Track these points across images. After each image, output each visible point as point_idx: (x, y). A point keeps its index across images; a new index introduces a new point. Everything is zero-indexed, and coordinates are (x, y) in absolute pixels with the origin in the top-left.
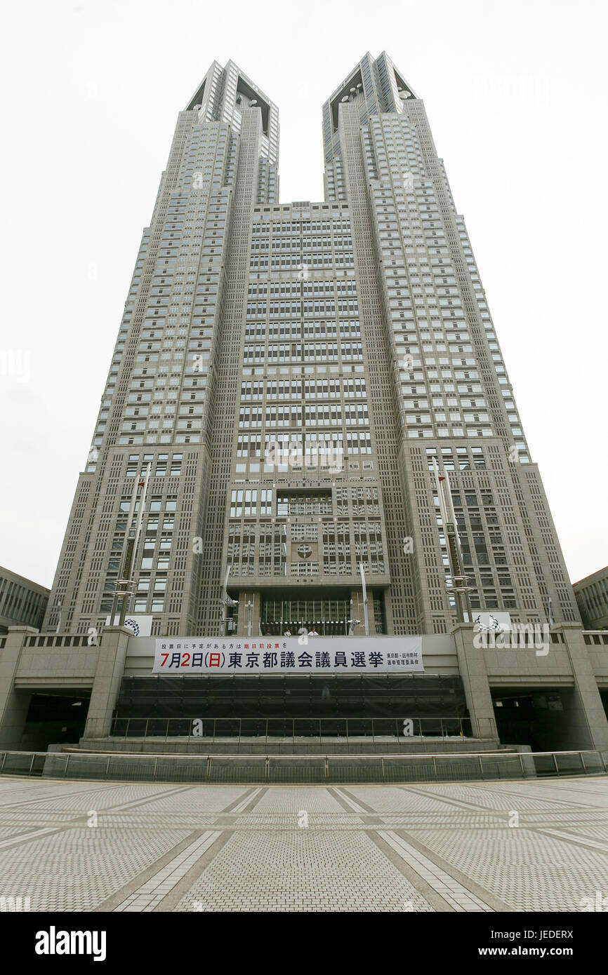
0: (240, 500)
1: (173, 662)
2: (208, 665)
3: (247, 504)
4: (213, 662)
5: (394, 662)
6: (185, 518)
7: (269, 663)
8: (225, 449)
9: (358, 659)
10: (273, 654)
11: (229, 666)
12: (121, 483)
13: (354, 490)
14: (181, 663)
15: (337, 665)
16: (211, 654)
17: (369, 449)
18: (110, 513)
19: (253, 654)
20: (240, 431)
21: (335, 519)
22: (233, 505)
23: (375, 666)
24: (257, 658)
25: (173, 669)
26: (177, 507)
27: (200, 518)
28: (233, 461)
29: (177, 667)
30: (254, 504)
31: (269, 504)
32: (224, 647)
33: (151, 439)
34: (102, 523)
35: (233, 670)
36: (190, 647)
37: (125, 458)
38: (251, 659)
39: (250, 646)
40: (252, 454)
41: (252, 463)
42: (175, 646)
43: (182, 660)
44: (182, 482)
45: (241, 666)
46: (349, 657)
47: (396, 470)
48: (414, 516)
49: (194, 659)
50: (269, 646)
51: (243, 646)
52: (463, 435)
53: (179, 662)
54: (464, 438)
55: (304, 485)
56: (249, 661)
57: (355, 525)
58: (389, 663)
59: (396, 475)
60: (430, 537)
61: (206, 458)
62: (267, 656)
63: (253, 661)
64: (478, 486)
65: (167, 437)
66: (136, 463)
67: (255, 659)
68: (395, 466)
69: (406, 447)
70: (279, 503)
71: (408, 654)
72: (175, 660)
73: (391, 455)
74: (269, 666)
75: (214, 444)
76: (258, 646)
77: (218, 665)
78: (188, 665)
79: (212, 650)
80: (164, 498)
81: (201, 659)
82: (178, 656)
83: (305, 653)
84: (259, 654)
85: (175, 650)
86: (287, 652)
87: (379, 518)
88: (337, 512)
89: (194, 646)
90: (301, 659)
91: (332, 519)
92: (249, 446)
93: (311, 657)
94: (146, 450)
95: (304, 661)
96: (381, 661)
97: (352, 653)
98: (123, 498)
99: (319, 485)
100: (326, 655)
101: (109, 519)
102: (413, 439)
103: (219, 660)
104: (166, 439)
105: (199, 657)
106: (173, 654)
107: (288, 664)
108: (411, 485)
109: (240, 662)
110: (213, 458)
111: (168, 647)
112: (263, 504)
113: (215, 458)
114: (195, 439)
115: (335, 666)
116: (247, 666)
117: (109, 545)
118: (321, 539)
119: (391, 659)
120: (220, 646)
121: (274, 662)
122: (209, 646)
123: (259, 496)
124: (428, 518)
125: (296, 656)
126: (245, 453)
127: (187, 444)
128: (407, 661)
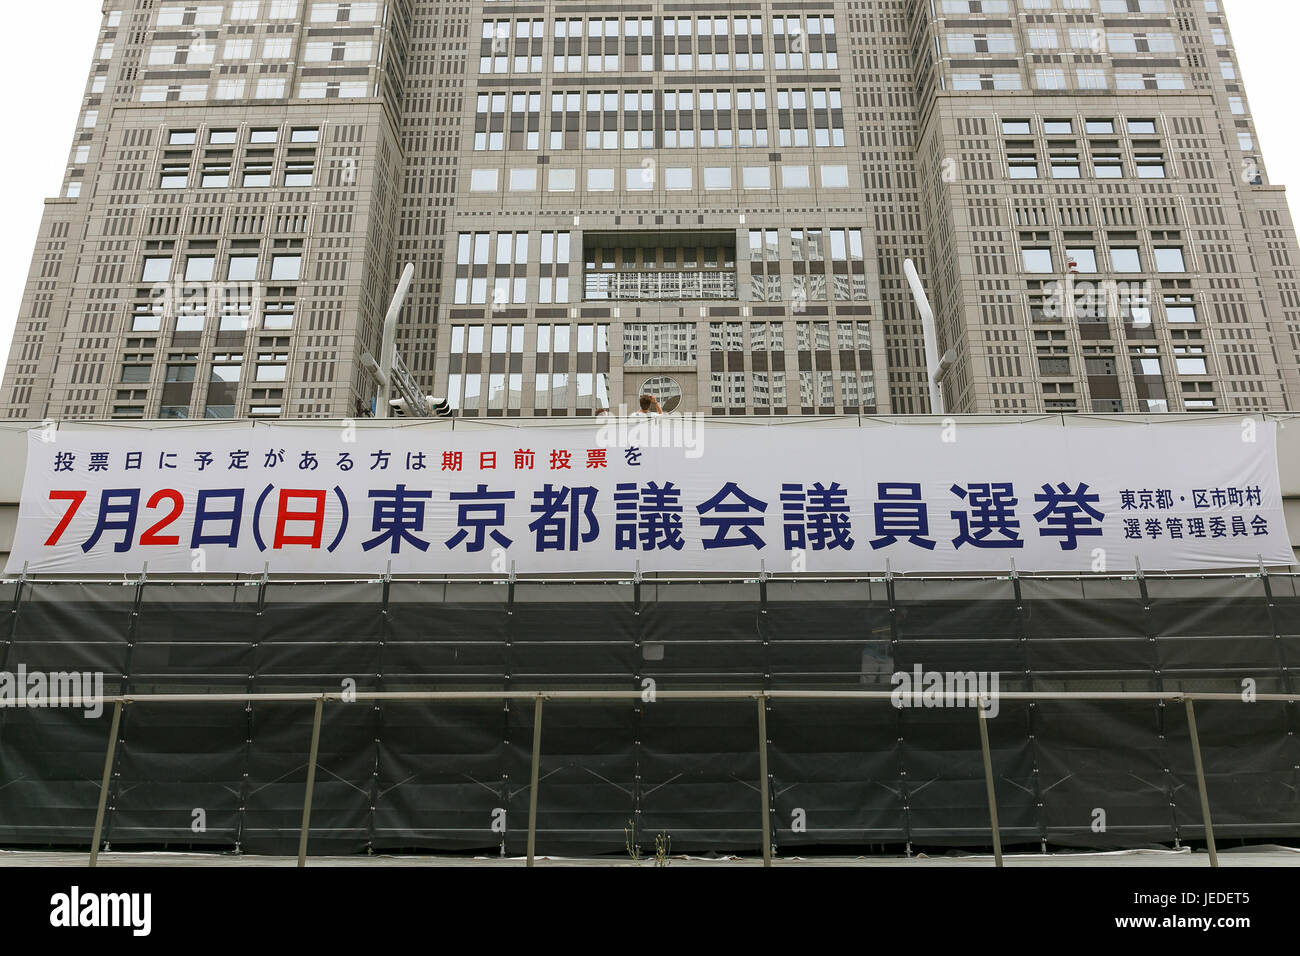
0: (482, 258)
1: (103, 525)
2: (268, 537)
3: (502, 271)
4: (292, 528)
5: (1153, 527)
6: (327, 299)
7: (560, 533)
8: (440, 128)
9: (985, 513)
10: (577, 492)
11: (368, 546)
12: (145, 206)
13: (798, 235)
14: (140, 529)
15: (885, 538)
16: (285, 494)
17: (838, 133)
18: (115, 285)
19: (482, 491)
20: (481, 83)
21: (746, 312)
22: (461, 272)
23: (1066, 546)
24: (500, 509)
25: (104, 559)
26: (304, 271)
27: (367, 303)
28: (463, 161)
29: (121, 548)
30: (520, 271)
31: (562, 270)
32: (345, 462)
33: (231, 89)
34: (92, 312)
35: (384, 562)
36: (187, 461)
37: (158, 138)
38: (471, 515)
39: (471, 461)
40: (515, 144)
41: (516, 166)
42: (116, 461)
43: (146, 519)
44: (316, 204)
45: (423, 546)
46: (941, 506)
47: (911, 190)
48: (966, 299)
49: (202, 515)
50: (560, 459)
51: (434, 461)
52: (1104, 86)
53: (130, 526)
54: (1108, 93)
55: (659, 220)
56: (463, 521)
57: (799, 328)
58: (1133, 530)
59: (913, 204)
60: (1012, 355)
61: (385, 143)
62: (549, 499)
63: (480, 525)
64: (1146, 221)
65: (272, 81)
66: (189, 153)
67: (492, 515)
68: (908, 179)
69: (946, 115)
70: (591, 272)
71: (1218, 494)
72: (111, 517)
73: (899, 149)
74: (560, 545)
75: (409, 115)
76: (506, 459)
77: (315, 541)
78: (174, 540)
79: (289, 476)
80: (266, 245)
81: (235, 516)
82: (126, 501)
83: (730, 488)
84: (510, 495)
85: (117, 476)
86: (642, 485)
87: (867, 310)
88: (749, 292)
89: (205, 459)
90: (712, 514)
91: (736, 311)
92: (507, 123)
93: (762, 506)
94: (217, 117)
95: (724, 525)
96: (1095, 524)
97: (956, 490)
98: (151, 244)
99: (701, 220)
100: (829, 497)
101: (110, 301)
102: (967, 96)
103: (318, 517)
104: (272, 88)
105: (227, 504)
106: (107, 494)
107: (652, 536)
108: (960, 218)
109: (419, 526)
110: (407, 154)
111: (82, 462)
112: (545, 270)
113: (414, 154)
114: (354, 89)
115: (876, 545)
116: (451, 544)
117: (112, 371)
118: (704, 363)
119: (1142, 515)
120: (328, 460)
121: (584, 526)
122: (273, 458)
123: (535, 249)
124: (1005, 303)
125: (689, 500)
126: (498, 141)
127: (332, 100)
128: (1216, 521)
